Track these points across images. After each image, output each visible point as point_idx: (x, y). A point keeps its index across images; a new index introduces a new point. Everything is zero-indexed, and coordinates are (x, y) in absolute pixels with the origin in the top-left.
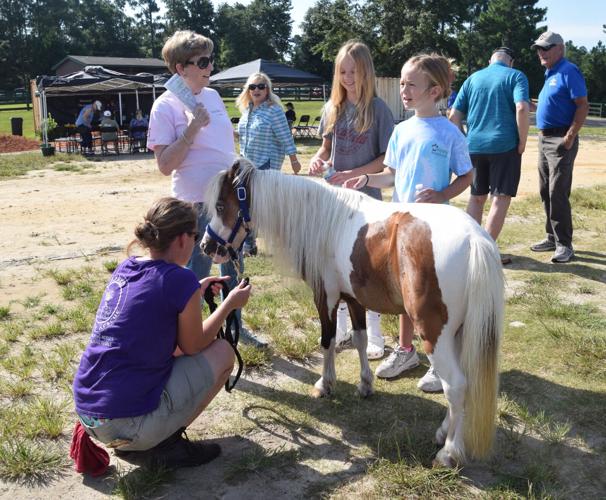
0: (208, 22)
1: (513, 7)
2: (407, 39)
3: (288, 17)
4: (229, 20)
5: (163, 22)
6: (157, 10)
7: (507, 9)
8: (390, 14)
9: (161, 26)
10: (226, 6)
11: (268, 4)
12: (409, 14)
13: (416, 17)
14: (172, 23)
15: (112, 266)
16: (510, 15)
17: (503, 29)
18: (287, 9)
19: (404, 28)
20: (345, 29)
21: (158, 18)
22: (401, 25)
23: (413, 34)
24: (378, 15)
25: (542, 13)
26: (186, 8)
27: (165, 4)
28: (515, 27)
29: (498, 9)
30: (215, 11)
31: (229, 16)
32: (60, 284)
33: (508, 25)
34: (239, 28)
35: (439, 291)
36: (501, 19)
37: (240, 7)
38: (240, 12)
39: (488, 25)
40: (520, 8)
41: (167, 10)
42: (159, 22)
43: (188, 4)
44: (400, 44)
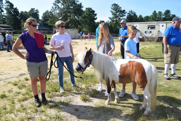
0: (18, 16)
1: (90, 13)
2: (69, 20)
3: (38, 15)
4: (24, 15)
5: (6, 15)
6: (3, 12)
7: (89, 14)
8: (64, 14)
9: (5, 16)
10: (22, 12)
11: (33, 12)
12: (69, 14)
13: (70, 15)
14: (8, 15)
15: (27, 79)
16: (89, 15)
17: (88, 18)
18: (38, 13)
19: (68, 18)
20: (54, 18)
21: (4, 14)
22: (67, 17)
23: (70, 19)
24: (62, 15)
25: (96, 14)
26: (12, 12)
27: (6, 10)
28: (90, 17)
29: (87, 14)
30: (20, 13)
31: (23, 14)
32: (14, 85)
33: (89, 17)
34: (26, 17)
35: (146, 77)
36: (87, 16)
37: (26, 12)
38: (26, 13)
39: (84, 17)
40: (91, 13)
41: (6, 12)
42: (4, 15)
43: (12, 11)
44: (67, 21)
